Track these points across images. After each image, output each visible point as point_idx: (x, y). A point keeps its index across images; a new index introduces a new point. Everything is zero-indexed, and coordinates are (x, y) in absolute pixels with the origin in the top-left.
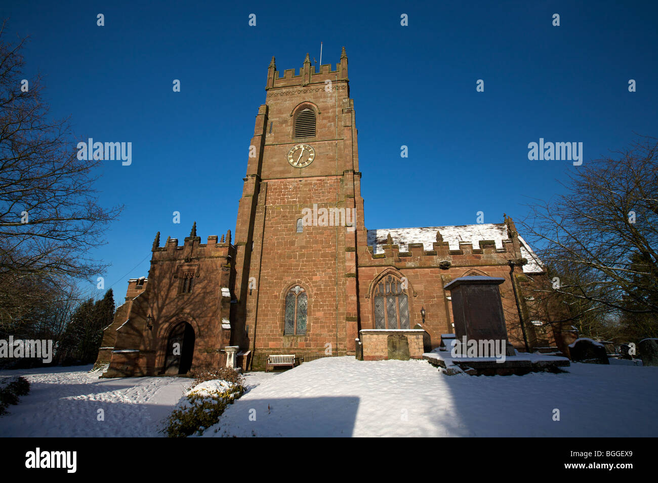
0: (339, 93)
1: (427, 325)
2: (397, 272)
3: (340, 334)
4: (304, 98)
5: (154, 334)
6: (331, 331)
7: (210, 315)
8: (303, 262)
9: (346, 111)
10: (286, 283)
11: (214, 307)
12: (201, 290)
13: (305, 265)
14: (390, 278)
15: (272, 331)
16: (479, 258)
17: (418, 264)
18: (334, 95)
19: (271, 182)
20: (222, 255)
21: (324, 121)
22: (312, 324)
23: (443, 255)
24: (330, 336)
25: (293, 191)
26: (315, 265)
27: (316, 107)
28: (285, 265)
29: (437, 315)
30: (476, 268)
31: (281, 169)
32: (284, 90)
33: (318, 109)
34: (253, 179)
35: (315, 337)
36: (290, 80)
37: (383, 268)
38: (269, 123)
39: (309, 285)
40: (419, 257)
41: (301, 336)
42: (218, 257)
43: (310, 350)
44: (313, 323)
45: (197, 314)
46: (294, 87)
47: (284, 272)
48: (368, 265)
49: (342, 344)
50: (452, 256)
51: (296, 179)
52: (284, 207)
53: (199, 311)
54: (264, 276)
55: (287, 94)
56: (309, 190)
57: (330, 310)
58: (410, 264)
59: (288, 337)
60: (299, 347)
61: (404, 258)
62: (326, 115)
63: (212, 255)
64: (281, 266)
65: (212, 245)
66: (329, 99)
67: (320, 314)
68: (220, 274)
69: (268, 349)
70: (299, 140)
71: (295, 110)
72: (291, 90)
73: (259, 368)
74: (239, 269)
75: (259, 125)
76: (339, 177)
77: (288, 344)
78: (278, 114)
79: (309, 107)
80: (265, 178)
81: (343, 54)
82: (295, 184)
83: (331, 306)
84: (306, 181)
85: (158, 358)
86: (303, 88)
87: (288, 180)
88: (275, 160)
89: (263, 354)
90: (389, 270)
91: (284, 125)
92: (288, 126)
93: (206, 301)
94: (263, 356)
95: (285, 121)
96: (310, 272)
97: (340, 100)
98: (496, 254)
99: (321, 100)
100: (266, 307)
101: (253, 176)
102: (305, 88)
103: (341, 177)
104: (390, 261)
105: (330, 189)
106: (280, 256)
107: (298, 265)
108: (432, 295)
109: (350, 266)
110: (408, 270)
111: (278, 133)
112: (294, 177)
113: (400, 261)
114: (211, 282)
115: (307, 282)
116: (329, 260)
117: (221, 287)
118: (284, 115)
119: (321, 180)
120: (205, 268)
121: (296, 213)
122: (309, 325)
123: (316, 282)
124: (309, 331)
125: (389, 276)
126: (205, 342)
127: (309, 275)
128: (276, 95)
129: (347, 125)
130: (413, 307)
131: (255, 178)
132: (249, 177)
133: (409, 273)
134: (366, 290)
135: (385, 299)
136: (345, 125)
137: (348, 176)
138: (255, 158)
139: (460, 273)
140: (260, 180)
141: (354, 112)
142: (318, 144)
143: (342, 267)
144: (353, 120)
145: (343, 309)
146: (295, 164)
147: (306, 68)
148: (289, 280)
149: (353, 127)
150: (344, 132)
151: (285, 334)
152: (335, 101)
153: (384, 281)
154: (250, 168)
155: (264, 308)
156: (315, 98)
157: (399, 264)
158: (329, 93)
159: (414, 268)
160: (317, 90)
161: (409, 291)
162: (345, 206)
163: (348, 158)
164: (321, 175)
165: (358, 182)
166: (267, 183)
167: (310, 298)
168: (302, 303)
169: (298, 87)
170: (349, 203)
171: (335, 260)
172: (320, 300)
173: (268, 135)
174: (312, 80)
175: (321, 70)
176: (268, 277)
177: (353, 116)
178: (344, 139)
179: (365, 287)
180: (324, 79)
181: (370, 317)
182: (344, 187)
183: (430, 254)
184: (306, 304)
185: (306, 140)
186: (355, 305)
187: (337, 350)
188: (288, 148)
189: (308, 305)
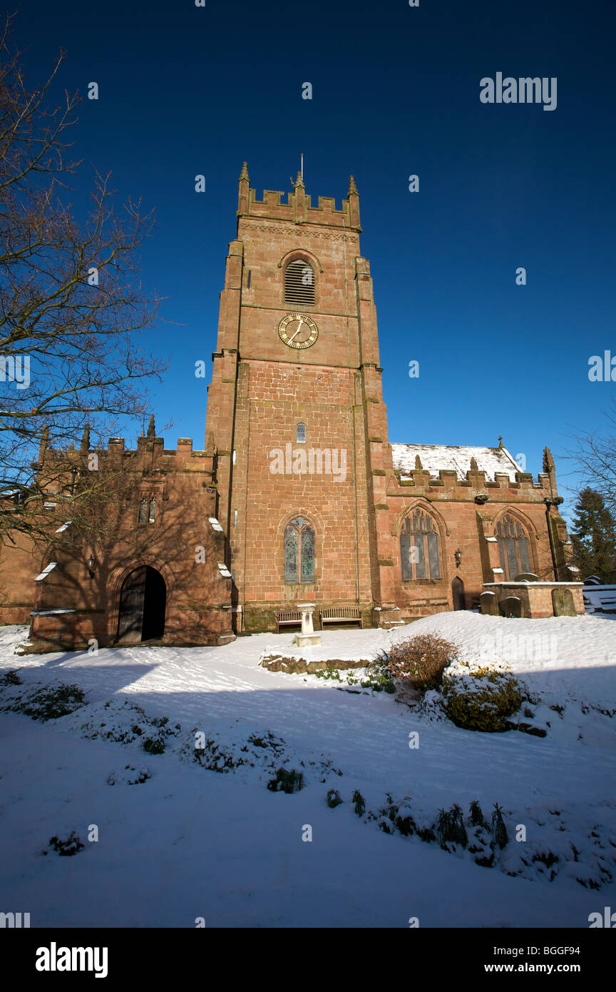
0: (348, 246)
1: (460, 570)
2: (428, 505)
3: (362, 581)
4: (297, 244)
5: (102, 585)
6: (349, 578)
8: (308, 484)
9: (362, 276)
10: (285, 513)
12: (175, 521)
13: (311, 489)
14: (418, 511)
15: (268, 578)
16: (516, 493)
17: (451, 497)
18: (341, 248)
19: (255, 364)
20: (203, 469)
21: (328, 284)
22: (323, 569)
23: (478, 487)
24: (347, 583)
25: (288, 382)
26: (325, 490)
27: (316, 261)
28: (283, 488)
29: (471, 558)
30: (512, 504)
31: (269, 346)
32: (266, 223)
33: (320, 264)
34: (232, 356)
35: (327, 585)
36: (274, 209)
37: (413, 498)
38: (246, 272)
39: (318, 516)
40: (452, 488)
41: (308, 584)
42: (198, 472)
43: (321, 601)
44: (325, 567)
45: (172, 555)
46: (283, 222)
47: (281, 497)
48: (394, 494)
49: (364, 594)
50: (488, 489)
51: (293, 365)
52: (277, 403)
53: (174, 552)
54: (253, 501)
55: (271, 230)
56: (312, 384)
57: (347, 550)
58: (442, 496)
59: (291, 585)
60: (306, 599)
61: (436, 487)
62: (330, 276)
63: (187, 468)
64: (277, 488)
65: (186, 453)
66: (334, 252)
67: (333, 556)
68: (203, 496)
69: (264, 603)
70: (293, 307)
71: (285, 259)
72: (277, 225)
73: (256, 628)
74: (224, 492)
75: (233, 271)
76: (353, 371)
77: (292, 596)
78: (258, 259)
79: (305, 259)
80: (247, 357)
81: (353, 188)
82: (291, 372)
83: (348, 545)
84: (307, 369)
85: (110, 621)
86: (294, 227)
87: (280, 364)
88: (259, 331)
89: (258, 609)
90: (419, 502)
91: (269, 279)
92: (276, 281)
93: (184, 536)
94: (259, 611)
95: (271, 274)
96: (318, 499)
97: (349, 258)
98: (533, 490)
99: (323, 252)
100: (257, 546)
101: (232, 351)
102: (298, 227)
103: (355, 371)
104: (420, 490)
105: (340, 385)
107: (302, 489)
108: (466, 535)
109: (380, 495)
110: (440, 503)
111: (261, 290)
112: (289, 361)
113: (431, 491)
114: (191, 509)
115: (315, 513)
117: (208, 516)
118: (269, 264)
119: (327, 371)
120: (180, 486)
121: (295, 414)
122: (319, 569)
123: (327, 513)
124: (320, 577)
126: (189, 596)
127: (317, 503)
128: (254, 229)
129: (365, 297)
130: (445, 549)
131: (235, 355)
132: (226, 353)
133: (441, 507)
134: (392, 526)
135: (412, 538)
136: (360, 297)
137: (369, 372)
138: (232, 323)
139: (495, 510)
140: (239, 359)
141: (371, 279)
142: (322, 318)
143: (362, 493)
144: (371, 292)
145: (365, 549)
146: (290, 342)
147: (298, 196)
148: (290, 508)
149: (372, 303)
150: (358, 307)
151: (286, 583)
152: (343, 257)
153: (411, 514)
154: (225, 338)
155: (254, 546)
156: (314, 247)
157: (430, 496)
158: (334, 244)
159: (447, 501)
160: (316, 235)
161: (440, 528)
162: (366, 414)
163: (367, 345)
164: (329, 364)
165: (379, 382)
166: (248, 364)
167: (318, 534)
168: (307, 539)
169: (288, 223)
170: (372, 409)
171: (351, 484)
172: (333, 537)
173: (245, 290)
174: (308, 218)
175: (321, 205)
176: (258, 502)
177: (372, 286)
178: (359, 318)
179: (391, 522)
180: (325, 220)
181: (398, 559)
182: (363, 386)
183: (463, 484)
184: (313, 542)
185: (305, 308)
186: (389, 544)
187: (357, 601)
188: (278, 315)
189: (317, 543)
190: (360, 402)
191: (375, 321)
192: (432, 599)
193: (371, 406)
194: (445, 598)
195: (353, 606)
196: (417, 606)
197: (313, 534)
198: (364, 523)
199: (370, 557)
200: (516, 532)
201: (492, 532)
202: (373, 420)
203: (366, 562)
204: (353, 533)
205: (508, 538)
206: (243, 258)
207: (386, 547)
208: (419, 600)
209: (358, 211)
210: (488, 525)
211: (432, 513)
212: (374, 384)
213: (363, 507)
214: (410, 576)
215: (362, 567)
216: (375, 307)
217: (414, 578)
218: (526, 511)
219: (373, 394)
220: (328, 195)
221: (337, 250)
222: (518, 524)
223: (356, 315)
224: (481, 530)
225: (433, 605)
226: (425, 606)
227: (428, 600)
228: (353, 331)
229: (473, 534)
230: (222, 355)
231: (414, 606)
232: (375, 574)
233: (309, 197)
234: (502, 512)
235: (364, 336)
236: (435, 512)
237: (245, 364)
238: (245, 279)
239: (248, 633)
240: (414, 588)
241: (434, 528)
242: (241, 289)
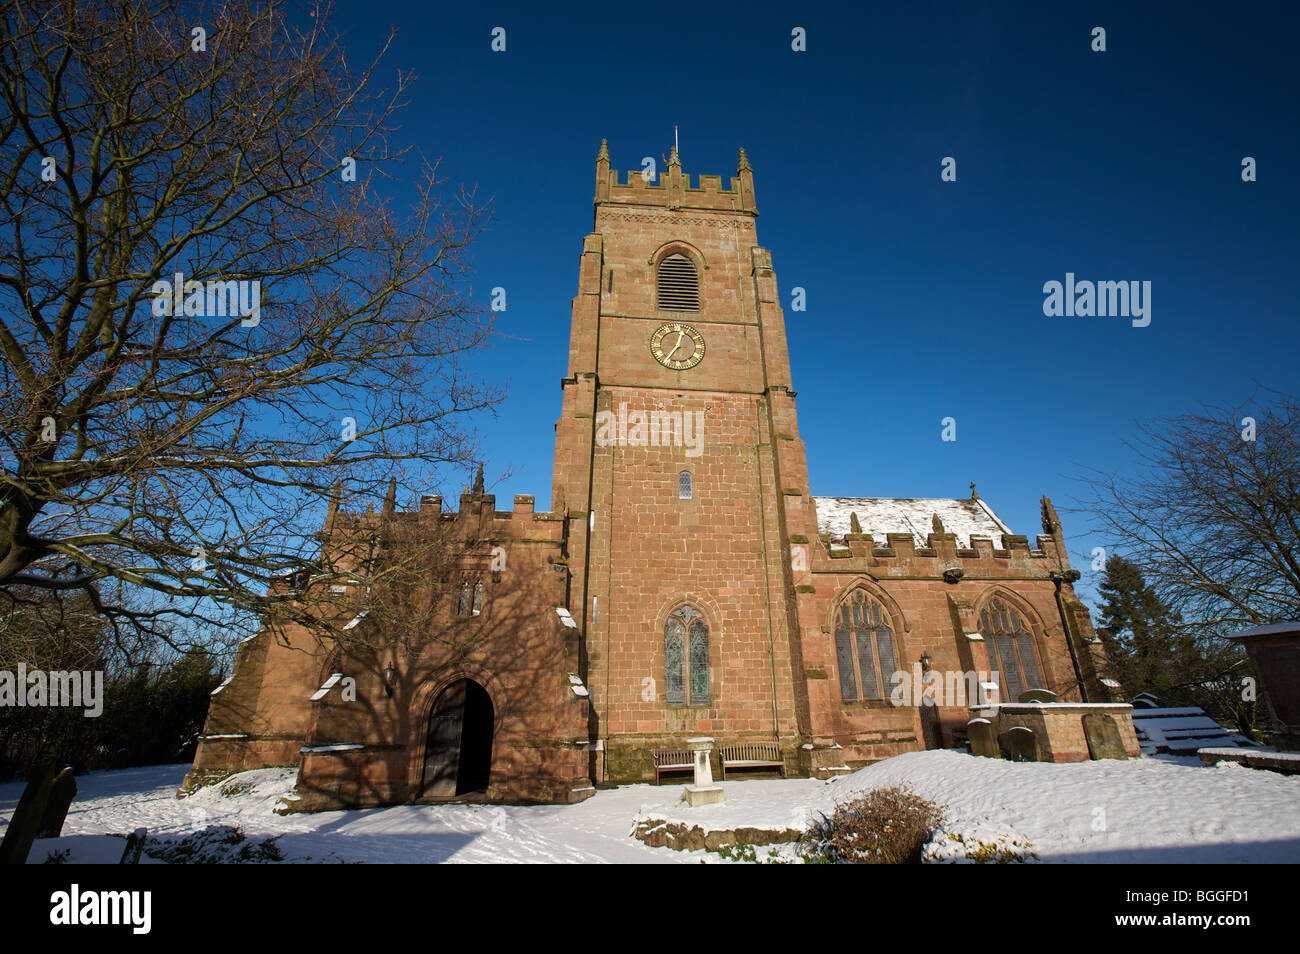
0: (741, 234)
2: (874, 586)
3: (781, 703)
4: (673, 234)
5: (403, 708)
6: (761, 697)
7: (536, 665)
8: (697, 558)
9: (761, 271)
10: (665, 600)
11: (541, 649)
12: (510, 612)
13: (702, 565)
14: (859, 595)
16: (1005, 565)
17: (907, 573)
18: (732, 237)
19: (617, 392)
20: (549, 538)
21: (716, 283)
22: (722, 684)
23: (946, 557)
24: (759, 706)
26: (722, 565)
27: (698, 254)
28: (662, 563)
29: (946, 666)
30: (1001, 583)
31: (638, 367)
32: (632, 211)
33: (703, 258)
34: (588, 381)
35: (730, 708)
36: (641, 192)
37: (850, 576)
38: (606, 272)
39: (713, 604)
40: (908, 560)
41: (701, 708)
42: (542, 542)
43: (721, 735)
44: (726, 680)
45: (503, 663)
46: (653, 208)
47: (658, 576)
48: (822, 569)
49: (785, 722)
50: (961, 559)
51: (670, 392)
53: (507, 658)
54: (618, 583)
55: (639, 219)
57: (756, 655)
58: (894, 572)
59: (675, 709)
60: (699, 730)
61: (884, 559)
62: (718, 272)
63: (527, 537)
64: (653, 564)
65: (525, 516)
66: (723, 243)
67: (737, 663)
68: (548, 577)
69: (636, 736)
70: (669, 315)
71: (657, 254)
72: (646, 212)
73: (625, 776)
74: (578, 571)
75: (589, 272)
76: (755, 397)
77: (677, 725)
78: (622, 255)
79: (684, 252)
80: (608, 383)
81: (744, 162)
82: (670, 401)
83: (758, 647)
84: (691, 397)
85: (412, 764)
86: (669, 214)
87: (654, 391)
88: (624, 348)
89: (627, 746)
90: (859, 581)
91: (637, 280)
92: (646, 283)
93: (522, 634)
94: (628, 750)
95: (640, 273)
96: (712, 578)
97: (743, 248)
98: (1030, 560)
99: (708, 242)
100: (625, 649)
101: (588, 376)
102: (673, 213)
103: (758, 397)
104: (860, 564)
105: (739, 417)
106: (650, 544)
107: (688, 565)
108: (934, 630)
109: (801, 571)
110: (891, 582)
111: (626, 294)
112: (667, 386)
113: (877, 564)
114: (531, 595)
115: (708, 599)
116: (748, 557)
117: (555, 605)
118: (636, 261)
119: (719, 399)
120: (516, 562)
121: (676, 458)
122: (717, 685)
123: (725, 600)
124: (718, 696)
125: (858, 593)
126: (527, 725)
127: (711, 585)
128: (616, 217)
129: (766, 299)
130: (904, 652)
131: (593, 381)
132: (580, 378)
133: (894, 588)
134: (823, 617)
135: (853, 636)
136: (761, 298)
137: (778, 397)
138: (589, 339)
139: (976, 591)
140: (598, 385)
141: (774, 275)
142: (710, 327)
143: (776, 571)
144: (775, 291)
145: (783, 654)
146: (667, 361)
147: (673, 176)
148: (671, 592)
149: (777, 305)
150: (759, 311)
151: (668, 705)
152: (736, 248)
153: (849, 601)
154: (579, 359)
155: (622, 649)
156: (696, 237)
157: (877, 571)
158: (722, 233)
159: (902, 579)
160: (698, 222)
161: (895, 620)
162: (775, 455)
163: (773, 361)
164: (720, 388)
165: (793, 411)
166: (610, 393)
167: (714, 631)
168: (698, 640)
169: (660, 209)
170: (785, 448)
171: (759, 557)
172: (736, 635)
173: (605, 296)
174: (687, 201)
175: (703, 185)
176: (626, 584)
177: (775, 283)
178: (760, 325)
179: (821, 612)
180: (709, 203)
181: (833, 669)
182: (770, 417)
183: (924, 554)
184: (707, 643)
185: (686, 316)
186: (820, 647)
187: (776, 734)
188: (650, 326)
189: (712, 644)
190: (766, 439)
191: (783, 330)
192: (891, 731)
193: (782, 444)
194: (911, 730)
195: (770, 742)
196: (868, 742)
197: (706, 631)
198: (780, 613)
199: (792, 665)
200: (1011, 625)
201: (973, 626)
202: (787, 465)
203: (786, 673)
204: (764, 629)
205: (1000, 634)
206: (602, 255)
207: (815, 649)
208: (870, 732)
209: (753, 191)
210: (967, 614)
211: (880, 597)
212: (785, 414)
213: (778, 590)
214: (854, 693)
215: (781, 680)
216: (782, 310)
217: (861, 697)
218: (1024, 593)
219: (785, 427)
220: (712, 173)
221: (726, 239)
222: (1013, 613)
223: (756, 322)
224: (957, 623)
225: (893, 740)
226: (880, 742)
227: (884, 734)
228: (752, 343)
229: (945, 629)
230: (575, 381)
231: (863, 742)
232: (801, 691)
233: (687, 176)
234: (986, 594)
235: (769, 350)
236: (886, 597)
237: (606, 392)
238: (606, 282)
239: (613, 785)
240: (862, 714)
241: (886, 620)
242: (600, 295)
